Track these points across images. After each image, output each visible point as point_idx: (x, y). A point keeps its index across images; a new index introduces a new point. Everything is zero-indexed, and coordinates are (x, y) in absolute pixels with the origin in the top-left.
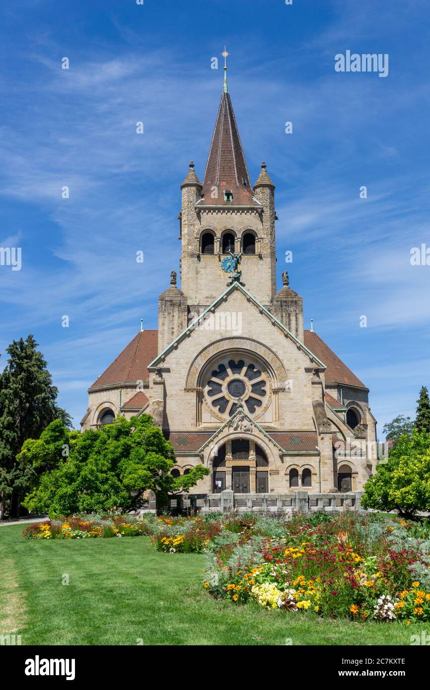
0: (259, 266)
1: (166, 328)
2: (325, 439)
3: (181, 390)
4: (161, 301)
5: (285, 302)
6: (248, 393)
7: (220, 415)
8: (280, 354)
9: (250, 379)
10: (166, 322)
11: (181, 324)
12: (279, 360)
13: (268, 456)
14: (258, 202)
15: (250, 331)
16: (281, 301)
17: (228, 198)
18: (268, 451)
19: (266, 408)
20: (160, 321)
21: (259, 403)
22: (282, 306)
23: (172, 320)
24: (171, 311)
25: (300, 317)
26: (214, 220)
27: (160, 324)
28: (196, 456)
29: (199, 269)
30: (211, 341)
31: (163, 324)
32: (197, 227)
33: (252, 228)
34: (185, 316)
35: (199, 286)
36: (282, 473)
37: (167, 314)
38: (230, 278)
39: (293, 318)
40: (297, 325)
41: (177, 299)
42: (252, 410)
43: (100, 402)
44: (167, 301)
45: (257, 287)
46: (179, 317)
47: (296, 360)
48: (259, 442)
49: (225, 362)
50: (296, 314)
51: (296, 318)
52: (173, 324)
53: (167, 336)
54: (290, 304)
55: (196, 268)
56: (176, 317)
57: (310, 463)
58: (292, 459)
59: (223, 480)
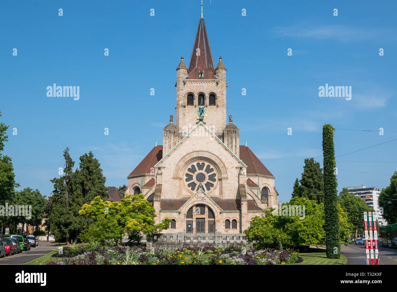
0: (217, 112)
1: (167, 145)
2: (244, 204)
3: (171, 179)
4: (164, 131)
5: (230, 131)
6: (207, 180)
7: (192, 191)
8: (224, 160)
9: (208, 173)
10: (167, 142)
11: (175, 143)
12: (223, 163)
13: (215, 213)
14: (217, 77)
15: (208, 148)
16: (228, 131)
17: (201, 75)
18: (214, 211)
19: (215, 188)
20: (164, 141)
21: (212, 185)
22: (228, 133)
23: (170, 141)
24: (170, 136)
25: (238, 139)
26: (193, 87)
27: (164, 143)
28: (177, 212)
29: (185, 114)
30: (187, 153)
31: (165, 143)
32: (184, 91)
33: (214, 92)
34: (177, 139)
35: (185, 123)
36: (222, 221)
37: (167, 137)
38: (198, 120)
39: (234, 140)
40: (236, 143)
41: (173, 129)
42: (208, 189)
43: (133, 183)
44: (168, 131)
45: (216, 123)
46: (174, 139)
47: (231, 163)
48: (210, 206)
49: (195, 164)
50: (236, 137)
51: (236, 140)
52: (171, 143)
53: (167, 149)
54: (232, 132)
55: (184, 113)
56: (172, 139)
57: (236, 217)
58: (226, 215)
59: (191, 225)
